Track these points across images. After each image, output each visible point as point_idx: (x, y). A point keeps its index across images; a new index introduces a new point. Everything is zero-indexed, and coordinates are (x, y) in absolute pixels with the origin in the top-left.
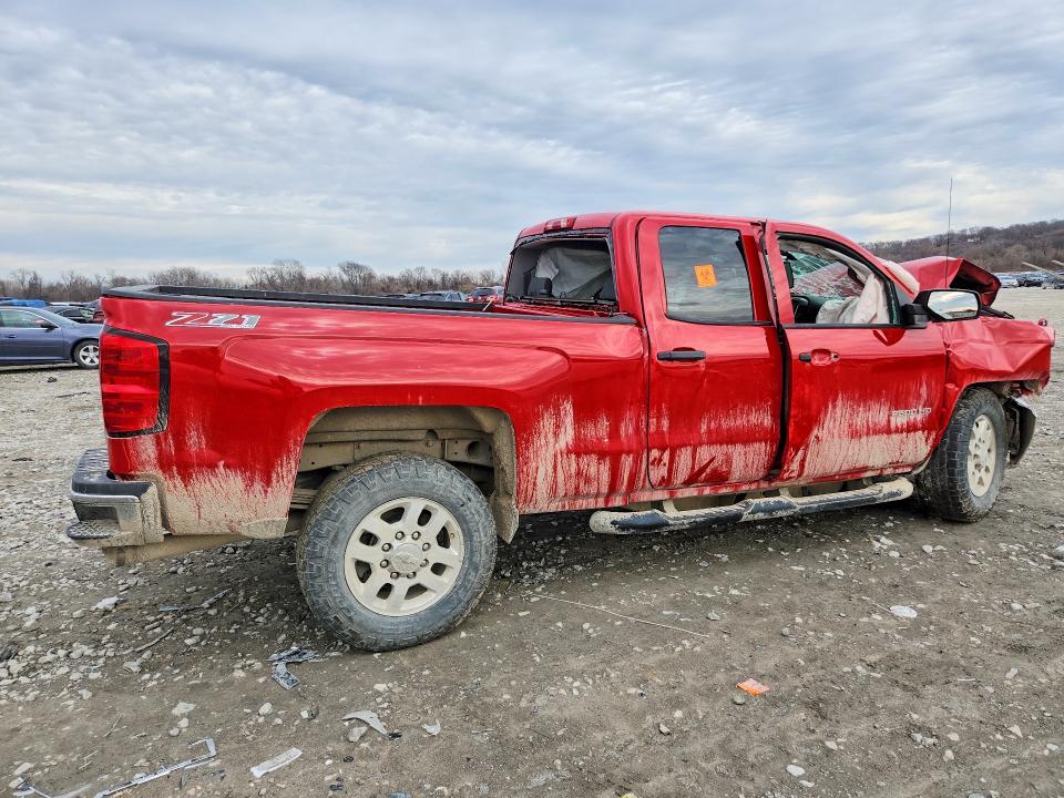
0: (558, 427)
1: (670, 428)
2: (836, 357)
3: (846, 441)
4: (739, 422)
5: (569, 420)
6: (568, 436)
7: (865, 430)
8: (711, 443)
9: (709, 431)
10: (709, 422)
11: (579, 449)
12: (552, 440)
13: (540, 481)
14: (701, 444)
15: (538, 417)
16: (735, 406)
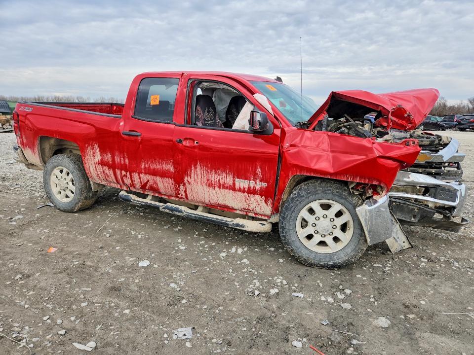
0: (94, 153)
1: (129, 163)
2: (197, 143)
3: (206, 188)
4: (158, 167)
5: (98, 151)
6: (98, 158)
7: (218, 184)
8: (145, 173)
9: (145, 168)
10: (145, 165)
11: (102, 163)
12: (92, 158)
13: (92, 171)
14: (141, 173)
15: (86, 148)
16: (155, 160)
